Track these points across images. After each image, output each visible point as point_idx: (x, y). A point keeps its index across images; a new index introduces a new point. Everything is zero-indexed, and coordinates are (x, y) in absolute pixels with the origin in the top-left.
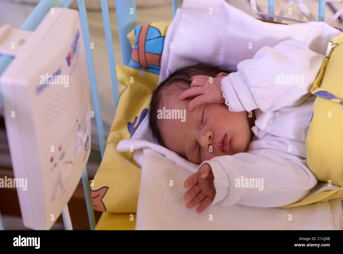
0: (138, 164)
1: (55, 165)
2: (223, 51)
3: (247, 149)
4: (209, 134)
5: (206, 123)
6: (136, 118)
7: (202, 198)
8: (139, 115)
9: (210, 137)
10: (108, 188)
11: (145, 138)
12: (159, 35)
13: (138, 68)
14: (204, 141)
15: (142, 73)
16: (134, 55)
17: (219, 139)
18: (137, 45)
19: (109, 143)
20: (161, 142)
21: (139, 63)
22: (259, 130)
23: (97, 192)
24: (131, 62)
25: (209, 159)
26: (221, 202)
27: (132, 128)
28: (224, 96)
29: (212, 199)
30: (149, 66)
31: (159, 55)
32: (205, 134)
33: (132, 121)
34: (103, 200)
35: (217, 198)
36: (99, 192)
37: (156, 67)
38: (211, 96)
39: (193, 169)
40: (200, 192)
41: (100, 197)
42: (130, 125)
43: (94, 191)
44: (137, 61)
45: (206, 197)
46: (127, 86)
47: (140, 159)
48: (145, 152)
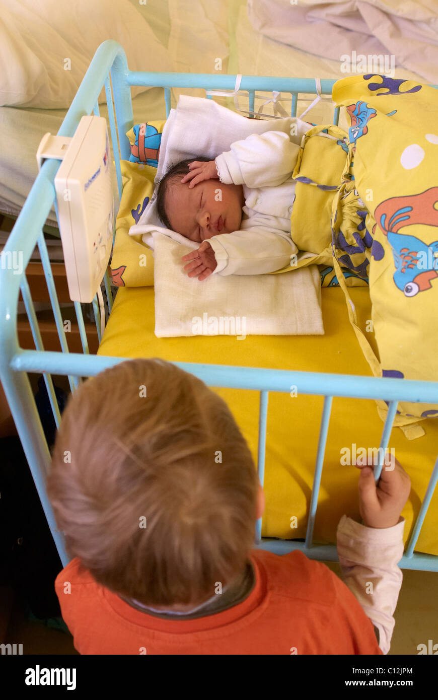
0: (147, 245)
1: (97, 248)
2: (213, 144)
3: (240, 228)
4: (207, 215)
5: (203, 207)
6: (139, 206)
7: (203, 269)
8: (141, 202)
9: (208, 218)
10: (125, 267)
11: (150, 222)
12: (156, 133)
13: (138, 162)
14: (203, 222)
15: (142, 166)
16: (134, 151)
17: (214, 220)
18: (137, 142)
19: (118, 228)
20: (168, 226)
21: (139, 157)
22: (248, 208)
23: (116, 271)
24: (131, 156)
25: (210, 238)
26: (220, 272)
27: (136, 215)
28: (218, 174)
29: (213, 270)
30: (148, 160)
31: (157, 150)
32: (203, 216)
33: (136, 209)
34: (122, 277)
35: (218, 269)
36: (119, 271)
37: (153, 160)
38: (208, 172)
39: (194, 246)
40: (202, 264)
41: (120, 274)
42: (133, 211)
43: (113, 270)
44: (138, 156)
45: (206, 268)
46: (129, 179)
47: (149, 241)
48: (153, 234)
